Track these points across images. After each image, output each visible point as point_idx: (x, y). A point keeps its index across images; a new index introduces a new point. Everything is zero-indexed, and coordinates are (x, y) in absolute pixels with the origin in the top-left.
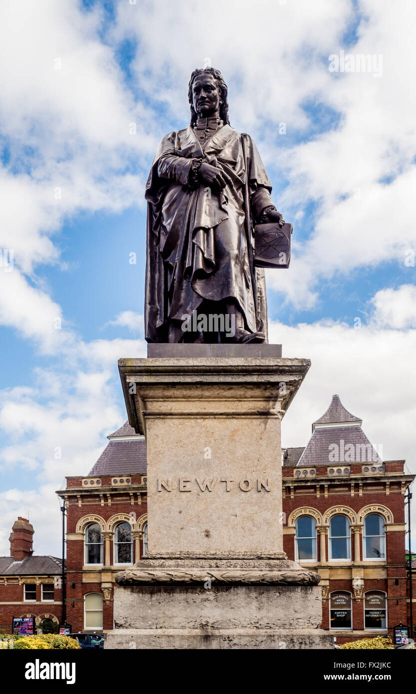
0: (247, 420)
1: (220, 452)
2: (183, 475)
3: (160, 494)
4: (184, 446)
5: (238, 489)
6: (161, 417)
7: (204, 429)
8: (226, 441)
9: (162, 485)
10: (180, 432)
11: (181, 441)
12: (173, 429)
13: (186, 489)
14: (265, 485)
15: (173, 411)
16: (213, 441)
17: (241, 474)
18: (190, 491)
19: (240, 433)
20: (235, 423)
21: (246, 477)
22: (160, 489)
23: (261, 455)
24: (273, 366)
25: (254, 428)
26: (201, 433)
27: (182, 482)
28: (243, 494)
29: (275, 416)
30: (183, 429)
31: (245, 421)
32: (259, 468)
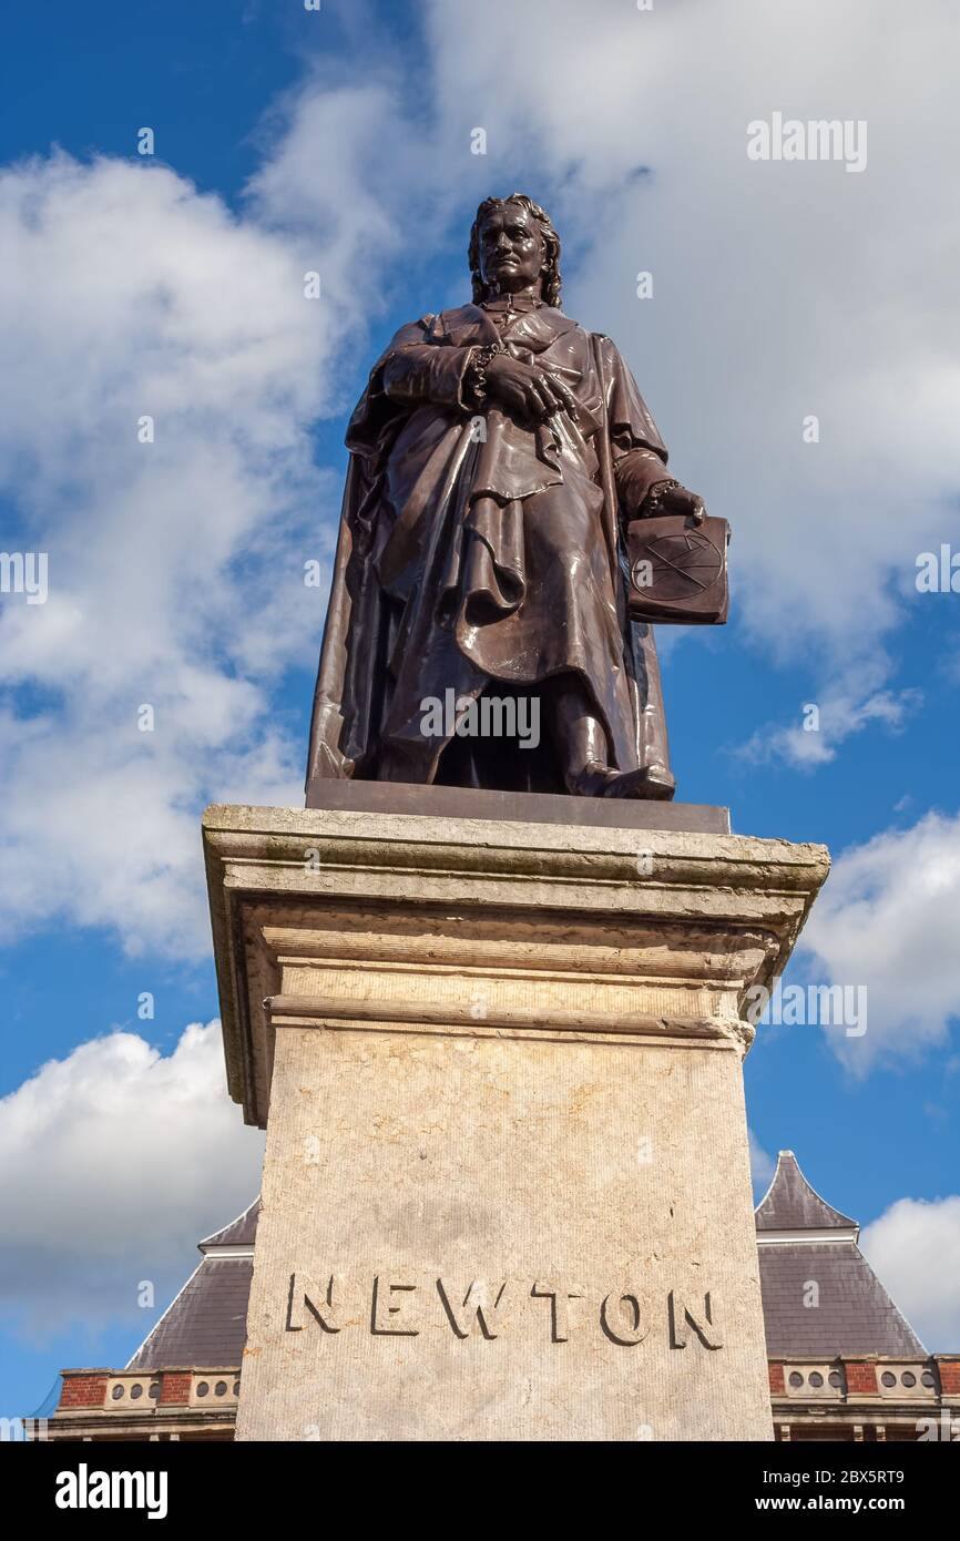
0: (626, 1050)
1: (530, 1167)
2: (389, 1260)
3: (296, 1340)
4: (404, 1139)
5: (599, 1332)
6: (331, 1022)
7: (476, 1076)
8: (555, 1130)
9: (308, 1302)
10: (394, 1083)
11: (391, 1120)
12: (368, 1072)
13: (397, 1322)
14: (699, 1316)
15: (373, 1006)
16: (507, 1126)
17: (609, 1265)
18: (414, 1334)
19: (601, 1097)
20: (583, 1059)
21: (628, 1280)
22: (300, 1317)
23: (679, 1190)
24: (709, 860)
25: (650, 1082)
26: (466, 1094)
27: (383, 1289)
28: (619, 1351)
29: (722, 1043)
30: (402, 1073)
31: (620, 1056)
32: (673, 1242)
